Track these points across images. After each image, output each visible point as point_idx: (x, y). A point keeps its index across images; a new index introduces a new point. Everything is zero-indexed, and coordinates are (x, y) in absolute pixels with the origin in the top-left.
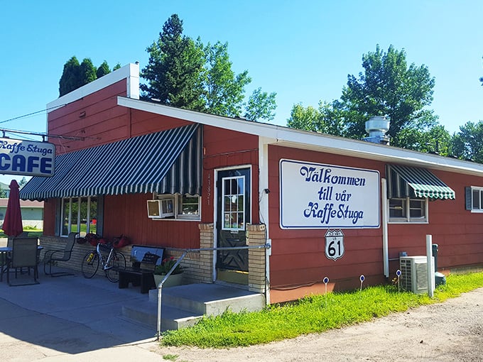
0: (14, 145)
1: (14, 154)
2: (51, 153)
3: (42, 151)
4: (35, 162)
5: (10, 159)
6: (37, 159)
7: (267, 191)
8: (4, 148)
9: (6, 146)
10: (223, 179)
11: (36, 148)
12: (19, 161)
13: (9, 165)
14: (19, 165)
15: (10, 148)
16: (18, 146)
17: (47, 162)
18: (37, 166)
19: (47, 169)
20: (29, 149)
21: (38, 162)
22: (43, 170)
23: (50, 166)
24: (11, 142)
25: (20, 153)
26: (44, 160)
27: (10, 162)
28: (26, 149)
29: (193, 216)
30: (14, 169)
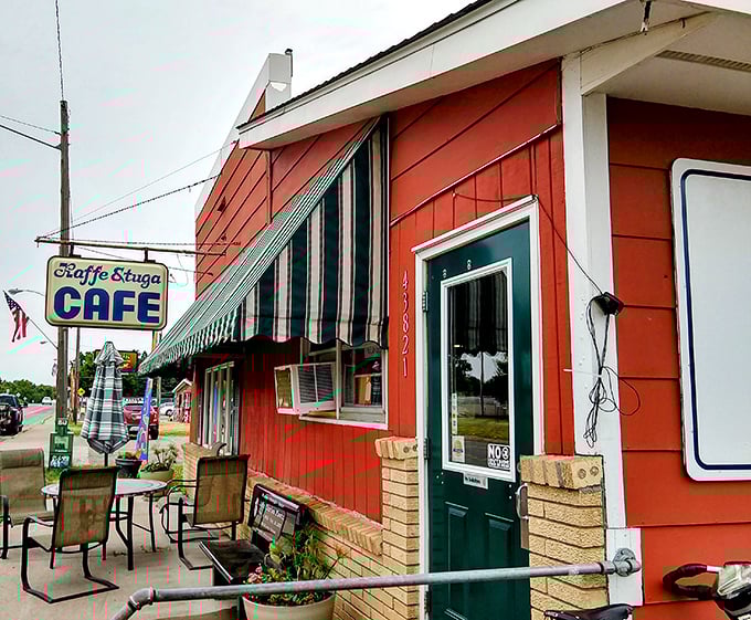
0: (88, 271)
1: (88, 287)
2: (158, 282)
3: (140, 279)
4: (127, 301)
5: (79, 298)
6: (131, 294)
7: (606, 304)
8: (69, 276)
9: (72, 273)
10: (445, 285)
11: (129, 273)
12: (96, 300)
13: (79, 308)
14: (96, 308)
15: (81, 276)
16: (96, 271)
17: (150, 301)
18: (131, 308)
19: (151, 313)
20: (116, 277)
21: (134, 302)
22: (142, 316)
23: (156, 308)
24: (81, 265)
25: (99, 284)
26: (144, 298)
27: (80, 303)
28: (109, 276)
29: (374, 418)
30: (88, 315)
